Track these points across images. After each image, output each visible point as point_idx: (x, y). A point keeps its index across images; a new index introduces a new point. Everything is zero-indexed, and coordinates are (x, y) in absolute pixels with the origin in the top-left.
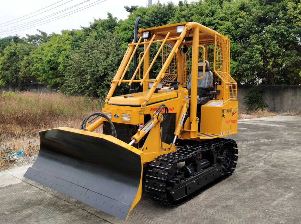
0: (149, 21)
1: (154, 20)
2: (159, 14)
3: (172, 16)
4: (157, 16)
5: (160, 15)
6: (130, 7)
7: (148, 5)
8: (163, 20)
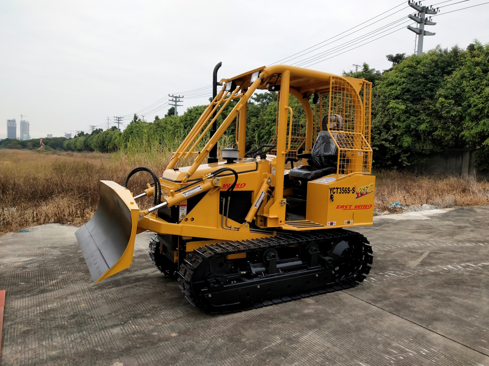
0: (426, 72)
1: (433, 71)
2: (441, 62)
3: (460, 65)
4: (437, 65)
5: (442, 64)
6: (395, 55)
7: (416, 50)
8: (445, 70)
